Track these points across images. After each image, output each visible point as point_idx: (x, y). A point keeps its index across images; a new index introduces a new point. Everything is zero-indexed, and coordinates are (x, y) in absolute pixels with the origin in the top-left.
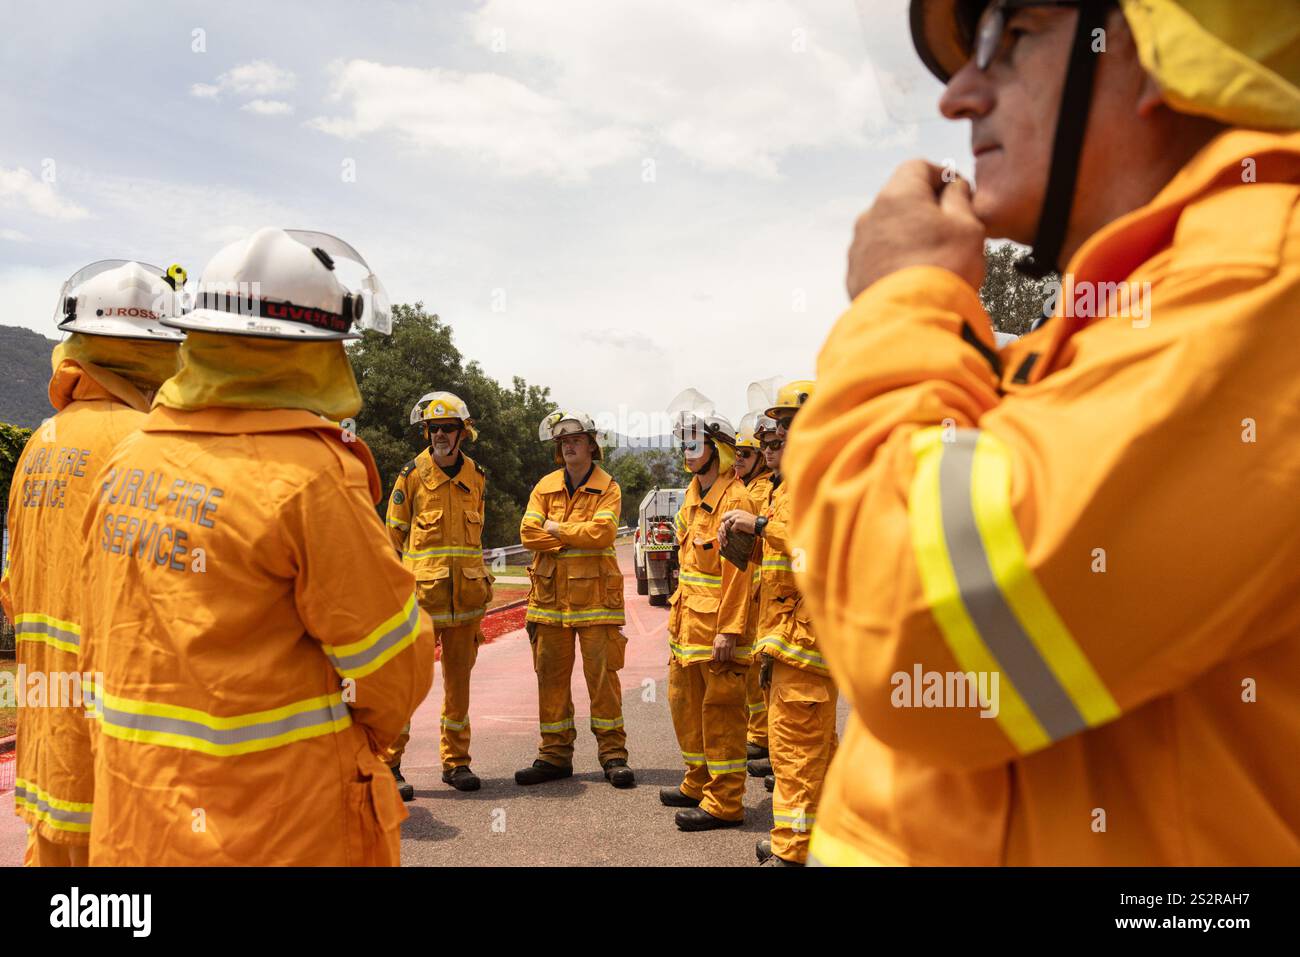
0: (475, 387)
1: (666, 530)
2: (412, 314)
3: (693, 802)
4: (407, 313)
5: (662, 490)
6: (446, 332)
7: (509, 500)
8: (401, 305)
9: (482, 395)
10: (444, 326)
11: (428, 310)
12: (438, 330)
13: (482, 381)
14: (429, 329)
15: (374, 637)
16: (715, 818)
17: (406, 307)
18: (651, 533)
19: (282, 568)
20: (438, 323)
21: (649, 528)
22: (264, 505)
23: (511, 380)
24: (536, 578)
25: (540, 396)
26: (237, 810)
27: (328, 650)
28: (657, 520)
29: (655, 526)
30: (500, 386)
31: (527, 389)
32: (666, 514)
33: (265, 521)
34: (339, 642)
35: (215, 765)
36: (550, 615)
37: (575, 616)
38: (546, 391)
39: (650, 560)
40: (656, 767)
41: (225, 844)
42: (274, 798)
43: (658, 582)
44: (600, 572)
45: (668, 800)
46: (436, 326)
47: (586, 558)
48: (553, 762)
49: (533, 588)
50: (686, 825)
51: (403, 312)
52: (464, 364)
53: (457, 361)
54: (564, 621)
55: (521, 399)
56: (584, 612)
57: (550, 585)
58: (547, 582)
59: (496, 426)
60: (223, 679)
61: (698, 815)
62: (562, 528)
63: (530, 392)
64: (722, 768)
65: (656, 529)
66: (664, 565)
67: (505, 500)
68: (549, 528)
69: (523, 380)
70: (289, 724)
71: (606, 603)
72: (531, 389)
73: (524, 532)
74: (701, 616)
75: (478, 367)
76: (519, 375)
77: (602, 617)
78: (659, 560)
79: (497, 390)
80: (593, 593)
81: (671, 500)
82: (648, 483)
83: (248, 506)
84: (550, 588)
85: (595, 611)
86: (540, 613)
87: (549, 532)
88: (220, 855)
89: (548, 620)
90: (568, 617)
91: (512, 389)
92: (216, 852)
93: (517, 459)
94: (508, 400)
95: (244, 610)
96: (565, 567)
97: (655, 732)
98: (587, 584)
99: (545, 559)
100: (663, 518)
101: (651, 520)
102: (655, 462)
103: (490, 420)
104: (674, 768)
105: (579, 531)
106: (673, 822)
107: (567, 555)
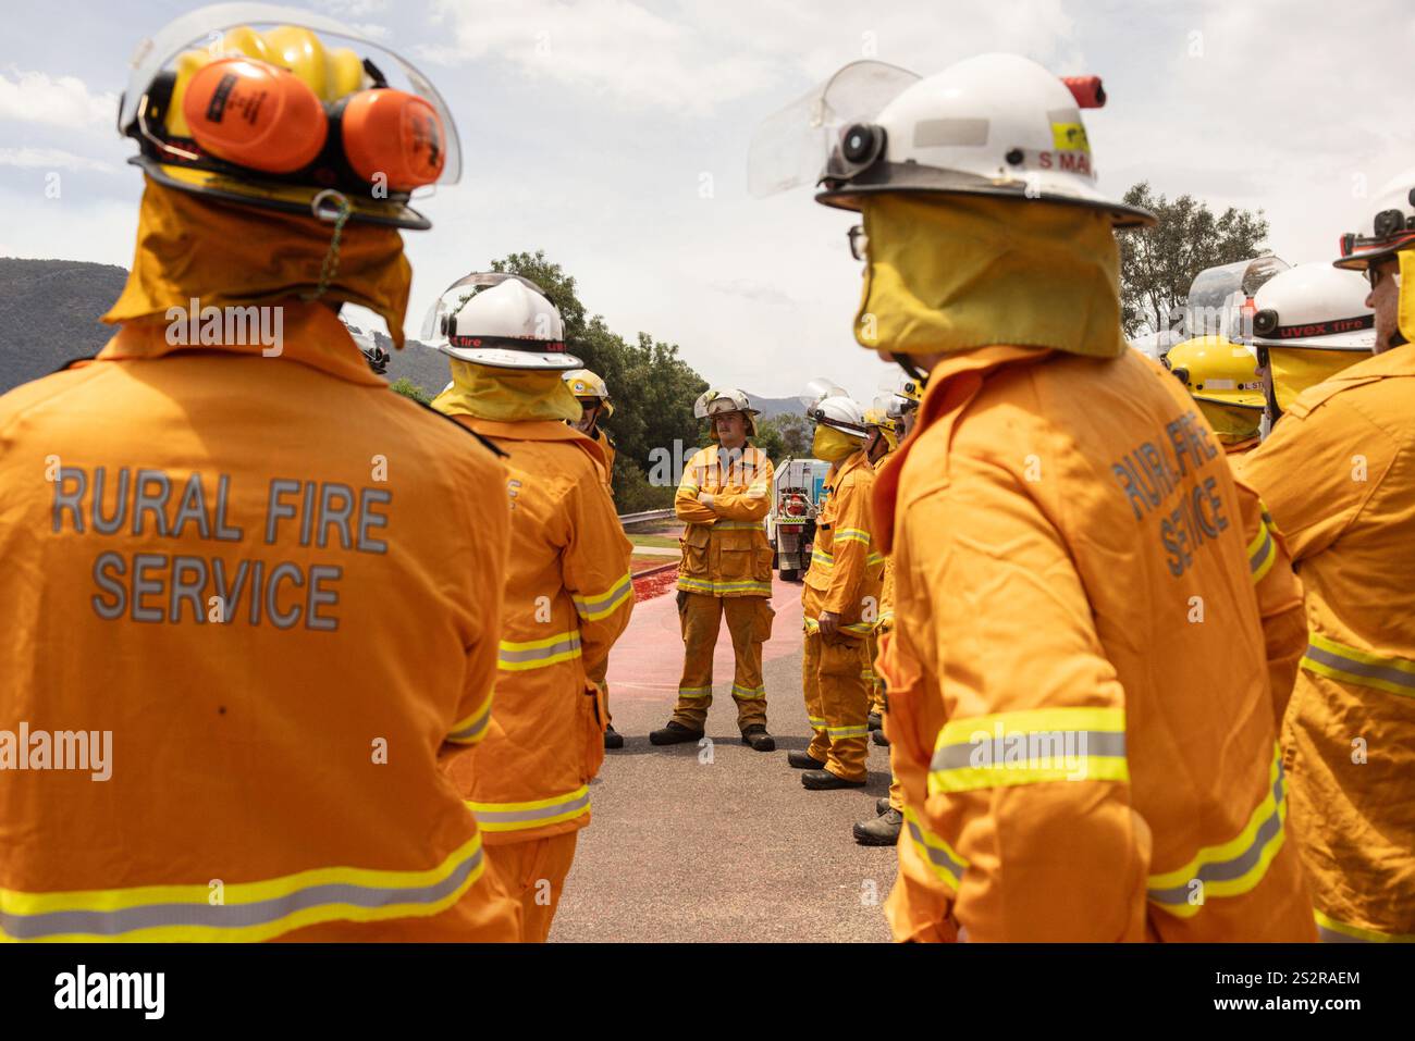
0: (599, 344)
1: (799, 502)
2: (532, 264)
3: (818, 764)
4: (527, 262)
5: (796, 461)
6: (569, 284)
7: (633, 465)
8: (519, 254)
9: (607, 352)
10: (566, 277)
11: (550, 260)
12: (560, 282)
13: (606, 338)
14: (550, 280)
15: (611, 592)
16: (840, 779)
17: (524, 256)
18: (783, 505)
19: (561, 540)
20: (560, 273)
21: (781, 500)
22: (552, 494)
23: (637, 336)
24: (689, 549)
25: (667, 354)
26: (518, 710)
27: (577, 599)
28: (790, 491)
29: (788, 497)
30: (624, 342)
31: (653, 346)
32: (799, 485)
33: (553, 505)
34: (589, 593)
35: (507, 677)
36: (701, 585)
37: (727, 587)
38: (674, 349)
39: (782, 533)
40: (785, 735)
41: (509, 733)
42: (542, 701)
43: (789, 556)
44: (752, 545)
45: (796, 762)
46: (558, 276)
47: (739, 531)
48: (686, 725)
49: (685, 559)
50: (811, 785)
51: (522, 262)
52: (587, 318)
53: (580, 315)
54: (715, 591)
55: (647, 357)
56: (735, 583)
57: (703, 557)
58: (700, 553)
59: (620, 386)
60: (517, 615)
61: (824, 776)
62: (717, 499)
63: (656, 349)
64: (839, 733)
65: (788, 501)
66: (796, 539)
67: (629, 465)
68: (705, 500)
69: (649, 336)
70: (552, 651)
71: (757, 576)
72: (659, 347)
73: (678, 503)
74: (818, 592)
75: (602, 322)
76: (646, 331)
77: (753, 589)
78: (791, 534)
79: (622, 346)
80: (745, 565)
81: (805, 471)
82: (780, 450)
83: (541, 495)
84: (702, 559)
85: (746, 582)
86: (693, 583)
87: (704, 504)
88: (506, 740)
89: (699, 590)
90: (720, 588)
91: (637, 345)
92: (503, 738)
93: (642, 422)
94: (635, 358)
95: (532, 568)
96: (719, 539)
97: (784, 703)
98: (739, 557)
99: (698, 530)
100: (797, 490)
101: (783, 491)
102: (789, 427)
103: (614, 380)
104: (802, 735)
105: (734, 504)
106: (799, 782)
107: (720, 528)
